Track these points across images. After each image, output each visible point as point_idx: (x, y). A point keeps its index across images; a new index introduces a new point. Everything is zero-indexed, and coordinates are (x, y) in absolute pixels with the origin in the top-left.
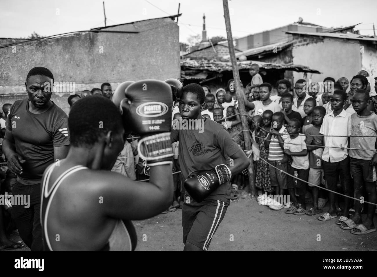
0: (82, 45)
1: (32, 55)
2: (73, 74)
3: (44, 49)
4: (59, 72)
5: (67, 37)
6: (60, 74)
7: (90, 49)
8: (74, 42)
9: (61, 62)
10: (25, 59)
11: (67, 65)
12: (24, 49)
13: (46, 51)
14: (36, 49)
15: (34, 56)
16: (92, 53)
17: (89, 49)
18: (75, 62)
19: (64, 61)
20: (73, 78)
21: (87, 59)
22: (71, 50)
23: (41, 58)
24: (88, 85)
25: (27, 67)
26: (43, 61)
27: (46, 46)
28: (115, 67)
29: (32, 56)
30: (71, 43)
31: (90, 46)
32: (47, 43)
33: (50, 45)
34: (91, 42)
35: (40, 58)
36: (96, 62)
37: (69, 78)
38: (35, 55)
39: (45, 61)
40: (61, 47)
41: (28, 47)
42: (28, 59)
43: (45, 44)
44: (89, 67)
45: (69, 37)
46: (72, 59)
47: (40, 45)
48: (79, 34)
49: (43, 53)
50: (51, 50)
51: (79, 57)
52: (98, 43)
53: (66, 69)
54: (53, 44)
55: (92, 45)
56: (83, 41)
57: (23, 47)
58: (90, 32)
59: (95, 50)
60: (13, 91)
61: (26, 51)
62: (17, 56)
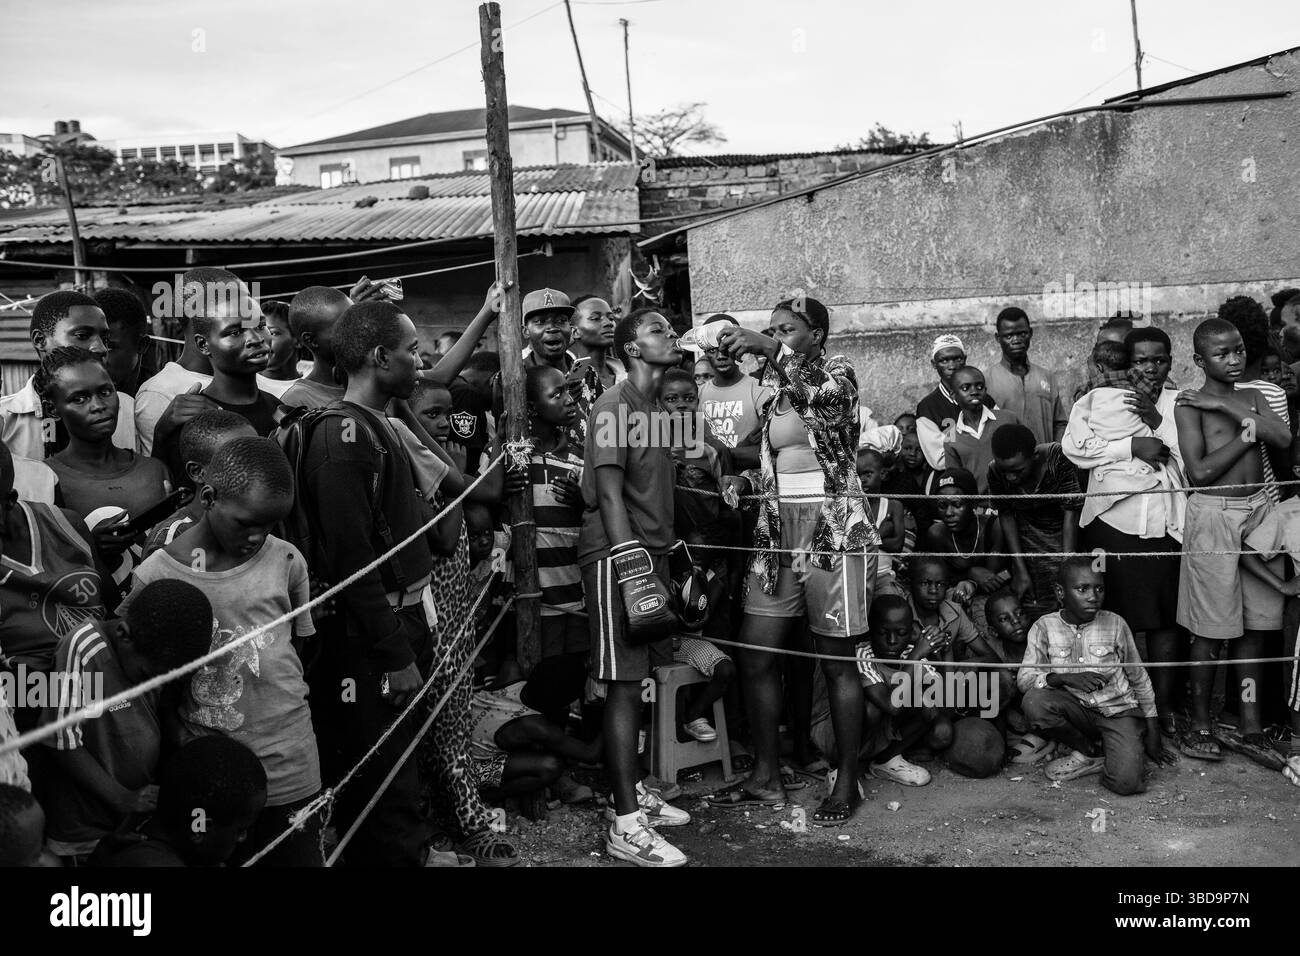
0: (1074, 160)
1: (912, 204)
2: (1043, 261)
3: (949, 183)
4: (995, 255)
5: (1024, 136)
6: (998, 263)
7: (1103, 170)
8: (1048, 152)
9: (1005, 221)
10: (890, 220)
11: (1023, 230)
12: (890, 187)
13: (957, 189)
14: (924, 184)
15: (917, 208)
16: (1111, 185)
17: (1099, 171)
18: (1051, 219)
19: (1014, 218)
20: (1041, 273)
21: (1091, 207)
22: (1036, 180)
23: (941, 212)
25: (897, 243)
26: (948, 222)
28: (1192, 227)
29: (913, 209)
30: (1039, 155)
31: (1103, 159)
32: (959, 161)
33: (969, 167)
34: (1105, 144)
35: (936, 213)
36: (1122, 214)
37: (1031, 276)
39: (951, 222)
40: (1003, 172)
41: (901, 181)
42: (900, 220)
44: (1098, 235)
45: (1033, 134)
46: (1040, 211)
47: (936, 171)
48: (1067, 122)
49: (945, 196)
50: (972, 185)
51: (1064, 201)
52: (1131, 147)
53: (1019, 243)
54: (978, 164)
55: (1110, 157)
56: (1077, 144)
57: (885, 183)
58: (1104, 112)
59: (1119, 173)
60: (854, 321)
61: (896, 192)
62: (867, 210)
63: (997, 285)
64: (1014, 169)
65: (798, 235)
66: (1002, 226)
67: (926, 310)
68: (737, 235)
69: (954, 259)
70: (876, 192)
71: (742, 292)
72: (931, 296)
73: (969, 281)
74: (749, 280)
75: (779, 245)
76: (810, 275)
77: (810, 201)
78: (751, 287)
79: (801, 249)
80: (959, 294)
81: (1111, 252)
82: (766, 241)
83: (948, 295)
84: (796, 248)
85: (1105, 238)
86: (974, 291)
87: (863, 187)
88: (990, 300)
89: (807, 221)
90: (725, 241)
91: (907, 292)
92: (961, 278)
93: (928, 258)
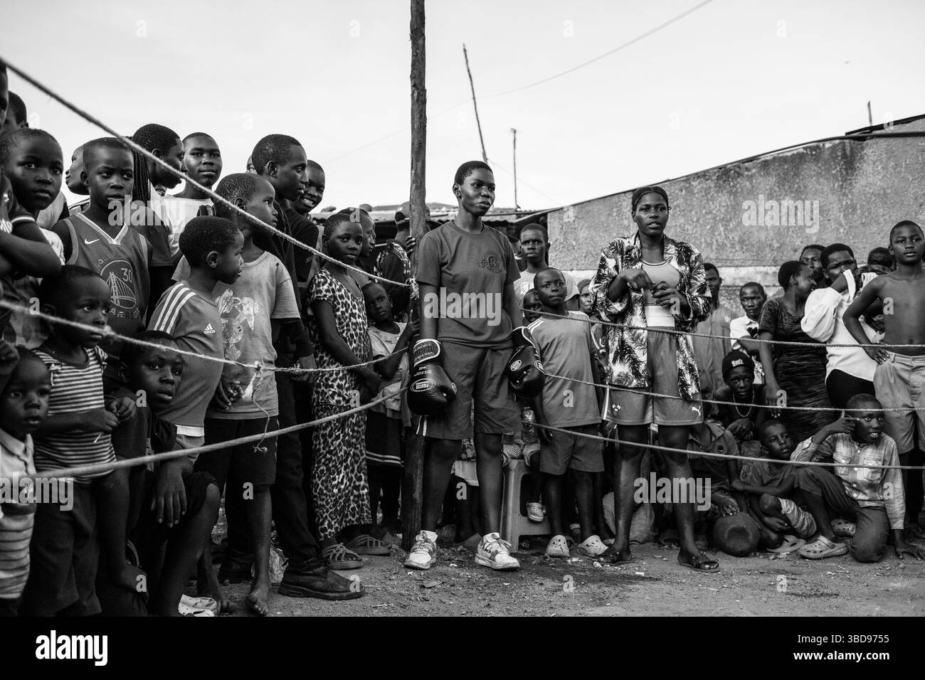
0: (823, 173)
1: (707, 200)
2: (801, 242)
3: (734, 186)
4: (766, 237)
5: (787, 156)
6: (768, 243)
7: (845, 180)
8: (805, 167)
10: (691, 210)
12: (692, 187)
13: (739, 190)
14: (716, 187)
15: (711, 203)
16: (850, 191)
17: (842, 181)
21: (836, 206)
22: (796, 186)
23: (727, 206)
25: (696, 226)
26: (732, 213)
27: (739, 180)
29: (708, 203)
30: (798, 169)
31: (844, 173)
32: (741, 172)
33: (748, 176)
34: (846, 163)
35: (724, 206)
36: (859, 212)
37: (792, 252)
38: (713, 201)
39: (735, 213)
40: (773, 180)
41: (699, 184)
42: (698, 211)
43: (736, 175)
44: (841, 225)
45: (793, 154)
47: (724, 178)
48: (818, 147)
49: (730, 195)
50: (750, 188)
52: (865, 165)
53: (784, 230)
54: (754, 174)
55: (849, 171)
56: (825, 162)
57: (688, 185)
58: (845, 141)
59: (856, 183)
61: (696, 191)
62: (675, 203)
63: (768, 259)
64: (780, 177)
65: (626, 219)
68: (582, 217)
69: (737, 239)
70: (681, 191)
71: (585, 257)
73: (748, 254)
74: (590, 248)
75: (612, 225)
78: (590, 254)
80: (740, 264)
81: (851, 238)
82: (603, 222)
83: (731, 264)
84: (623, 228)
85: (847, 227)
86: (751, 262)
87: (672, 187)
88: (762, 269)
90: (574, 221)
92: (741, 252)
93: (718, 237)
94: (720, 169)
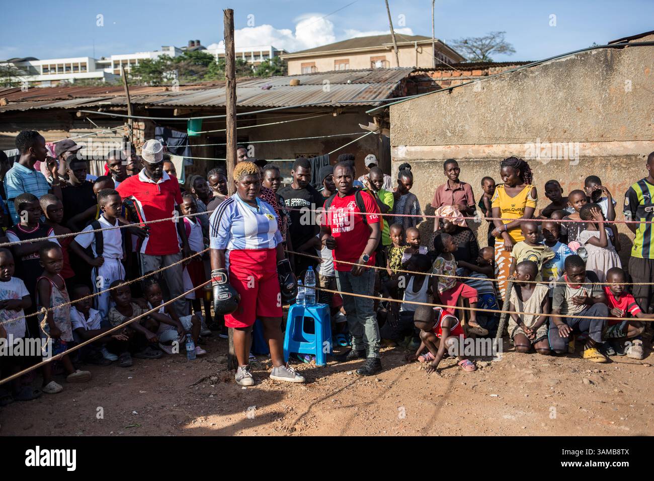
0: (589, 74)
1: (502, 95)
2: (569, 126)
3: (522, 85)
4: (544, 122)
5: (562, 62)
6: (545, 126)
7: (605, 79)
8: (575, 69)
9: (550, 105)
10: (490, 103)
11: (559, 110)
12: (491, 86)
13: (525, 88)
14: (508, 85)
15: (504, 97)
16: (608, 87)
17: (603, 79)
18: (575, 104)
19: (555, 103)
20: (568, 132)
21: (597, 98)
22: (568, 83)
23: (516, 99)
24: (595, 145)
25: (493, 115)
26: (520, 105)
27: (526, 80)
28: (653, 110)
29: (502, 97)
30: (570, 71)
31: (605, 73)
32: (527, 74)
33: (532, 77)
34: (607, 65)
35: (514, 100)
36: (614, 103)
37: (562, 133)
38: (506, 96)
39: (522, 105)
40: (550, 80)
41: (496, 83)
42: (495, 103)
43: (524, 76)
44: (600, 113)
45: (567, 60)
46: (569, 100)
47: (515, 79)
48: (586, 54)
49: (519, 91)
50: (533, 86)
51: (582, 95)
52: (621, 67)
53: (557, 116)
54: (538, 75)
55: (609, 72)
56: (591, 66)
57: (488, 84)
58: (607, 49)
59: (613, 81)
60: (469, 153)
61: (493, 89)
62: (479, 98)
63: (544, 138)
64: (556, 78)
65: (443, 109)
66: (548, 108)
67: (506, 149)
68: (413, 109)
69: (522, 123)
70: (484, 88)
71: (415, 137)
72: (509, 142)
73: (529, 135)
74: (419, 131)
75: (434, 114)
76: (448, 129)
77: (450, 93)
78: (419, 134)
79: (444, 116)
80: (524, 142)
81: (607, 122)
82: (428, 112)
83: (518, 142)
84: (442, 116)
85: (604, 115)
86: (531, 140)
89: (448, 103)
90: (407, 111)
91: (497, 139)
92: (525, 133)
93: (509, 122)
94: (513, 72)
